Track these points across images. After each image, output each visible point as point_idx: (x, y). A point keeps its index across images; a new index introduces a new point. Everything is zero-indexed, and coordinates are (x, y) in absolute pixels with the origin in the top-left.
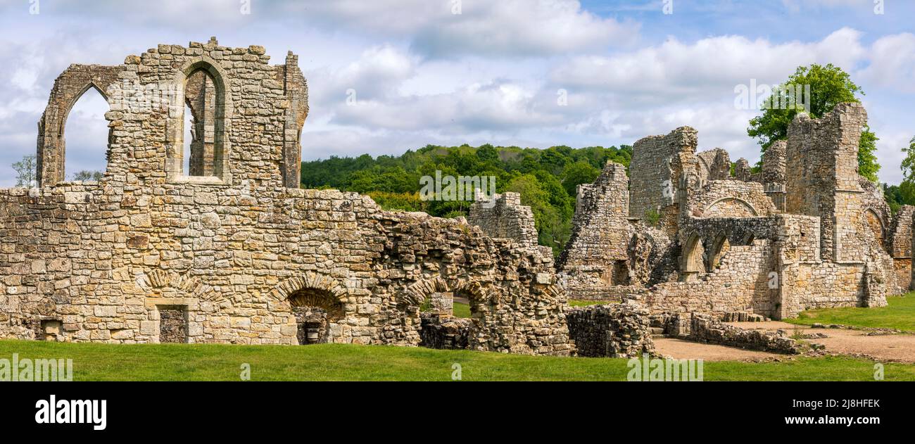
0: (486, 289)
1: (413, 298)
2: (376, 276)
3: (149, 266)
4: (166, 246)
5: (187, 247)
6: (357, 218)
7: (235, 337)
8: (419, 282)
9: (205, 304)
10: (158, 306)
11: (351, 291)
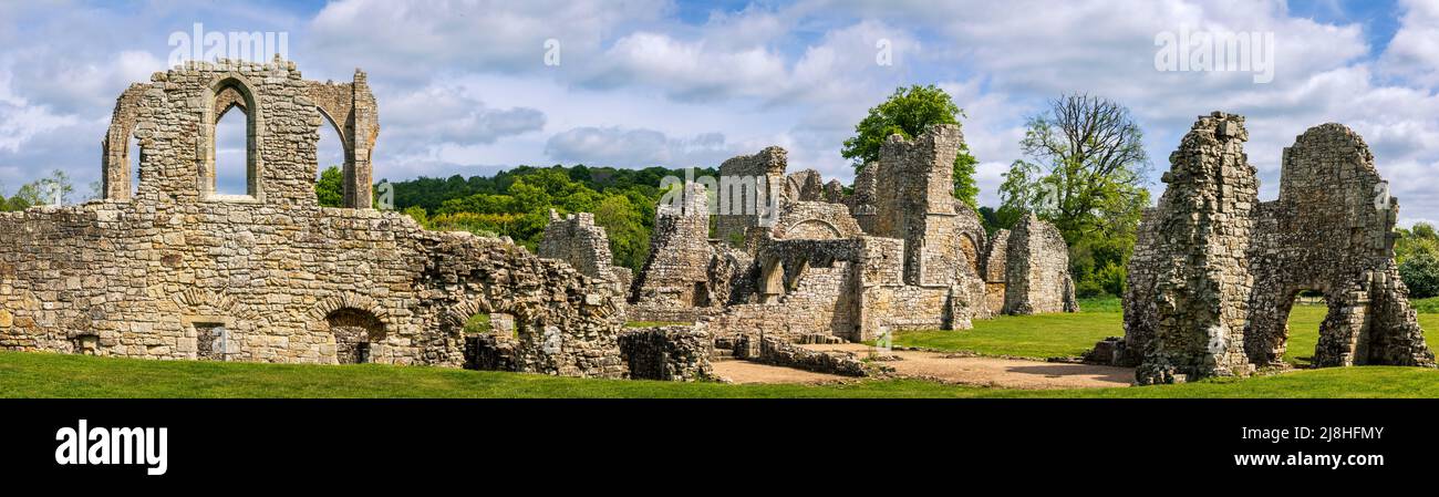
0: (533, 310)
1: (456, 319)
2: (417, 297)
3: (185, 284)
4: (201, 264)
5: (222, 266)
6: (396, 237)
7: (273, 355)
8: (463, 302)
9: (242, 323)
10: (194, 323)
11: (391, 311)
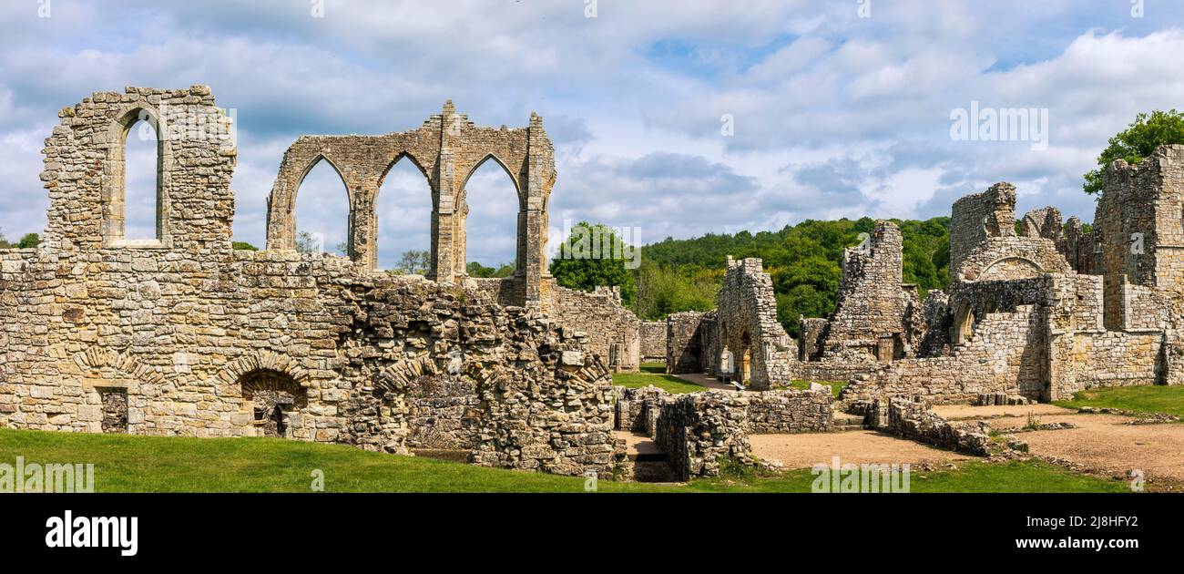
0: (491, 371)
1: (390, 382)
2: (347, 356)
3: (86, 342)
4: (103, 320)
5: (125, 321)
6: (319, 284)
7: (180, 426)
8: (402, 362)
9: (146, 387)
10: (96, 388)
11: (313, 373)
